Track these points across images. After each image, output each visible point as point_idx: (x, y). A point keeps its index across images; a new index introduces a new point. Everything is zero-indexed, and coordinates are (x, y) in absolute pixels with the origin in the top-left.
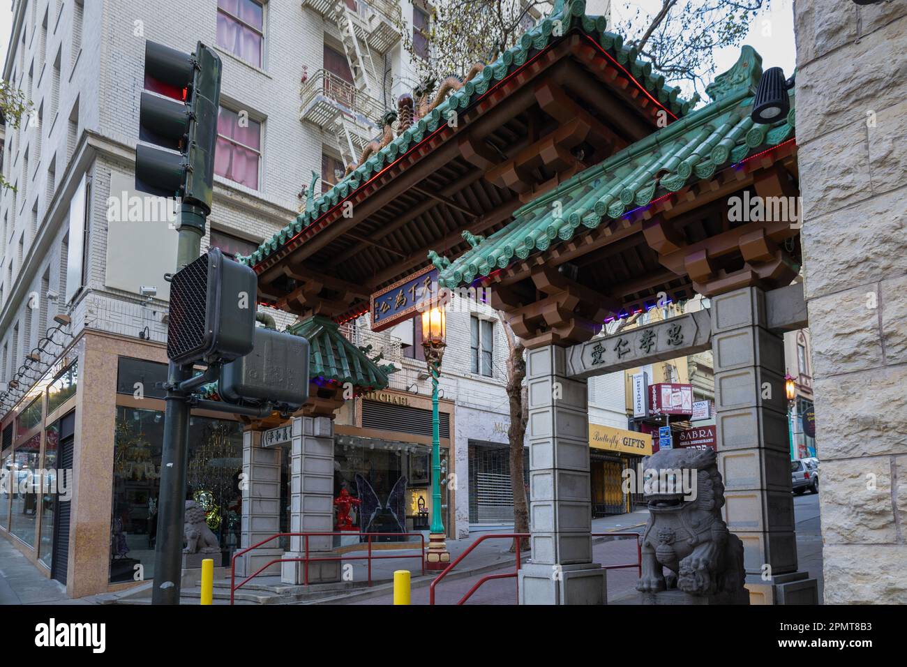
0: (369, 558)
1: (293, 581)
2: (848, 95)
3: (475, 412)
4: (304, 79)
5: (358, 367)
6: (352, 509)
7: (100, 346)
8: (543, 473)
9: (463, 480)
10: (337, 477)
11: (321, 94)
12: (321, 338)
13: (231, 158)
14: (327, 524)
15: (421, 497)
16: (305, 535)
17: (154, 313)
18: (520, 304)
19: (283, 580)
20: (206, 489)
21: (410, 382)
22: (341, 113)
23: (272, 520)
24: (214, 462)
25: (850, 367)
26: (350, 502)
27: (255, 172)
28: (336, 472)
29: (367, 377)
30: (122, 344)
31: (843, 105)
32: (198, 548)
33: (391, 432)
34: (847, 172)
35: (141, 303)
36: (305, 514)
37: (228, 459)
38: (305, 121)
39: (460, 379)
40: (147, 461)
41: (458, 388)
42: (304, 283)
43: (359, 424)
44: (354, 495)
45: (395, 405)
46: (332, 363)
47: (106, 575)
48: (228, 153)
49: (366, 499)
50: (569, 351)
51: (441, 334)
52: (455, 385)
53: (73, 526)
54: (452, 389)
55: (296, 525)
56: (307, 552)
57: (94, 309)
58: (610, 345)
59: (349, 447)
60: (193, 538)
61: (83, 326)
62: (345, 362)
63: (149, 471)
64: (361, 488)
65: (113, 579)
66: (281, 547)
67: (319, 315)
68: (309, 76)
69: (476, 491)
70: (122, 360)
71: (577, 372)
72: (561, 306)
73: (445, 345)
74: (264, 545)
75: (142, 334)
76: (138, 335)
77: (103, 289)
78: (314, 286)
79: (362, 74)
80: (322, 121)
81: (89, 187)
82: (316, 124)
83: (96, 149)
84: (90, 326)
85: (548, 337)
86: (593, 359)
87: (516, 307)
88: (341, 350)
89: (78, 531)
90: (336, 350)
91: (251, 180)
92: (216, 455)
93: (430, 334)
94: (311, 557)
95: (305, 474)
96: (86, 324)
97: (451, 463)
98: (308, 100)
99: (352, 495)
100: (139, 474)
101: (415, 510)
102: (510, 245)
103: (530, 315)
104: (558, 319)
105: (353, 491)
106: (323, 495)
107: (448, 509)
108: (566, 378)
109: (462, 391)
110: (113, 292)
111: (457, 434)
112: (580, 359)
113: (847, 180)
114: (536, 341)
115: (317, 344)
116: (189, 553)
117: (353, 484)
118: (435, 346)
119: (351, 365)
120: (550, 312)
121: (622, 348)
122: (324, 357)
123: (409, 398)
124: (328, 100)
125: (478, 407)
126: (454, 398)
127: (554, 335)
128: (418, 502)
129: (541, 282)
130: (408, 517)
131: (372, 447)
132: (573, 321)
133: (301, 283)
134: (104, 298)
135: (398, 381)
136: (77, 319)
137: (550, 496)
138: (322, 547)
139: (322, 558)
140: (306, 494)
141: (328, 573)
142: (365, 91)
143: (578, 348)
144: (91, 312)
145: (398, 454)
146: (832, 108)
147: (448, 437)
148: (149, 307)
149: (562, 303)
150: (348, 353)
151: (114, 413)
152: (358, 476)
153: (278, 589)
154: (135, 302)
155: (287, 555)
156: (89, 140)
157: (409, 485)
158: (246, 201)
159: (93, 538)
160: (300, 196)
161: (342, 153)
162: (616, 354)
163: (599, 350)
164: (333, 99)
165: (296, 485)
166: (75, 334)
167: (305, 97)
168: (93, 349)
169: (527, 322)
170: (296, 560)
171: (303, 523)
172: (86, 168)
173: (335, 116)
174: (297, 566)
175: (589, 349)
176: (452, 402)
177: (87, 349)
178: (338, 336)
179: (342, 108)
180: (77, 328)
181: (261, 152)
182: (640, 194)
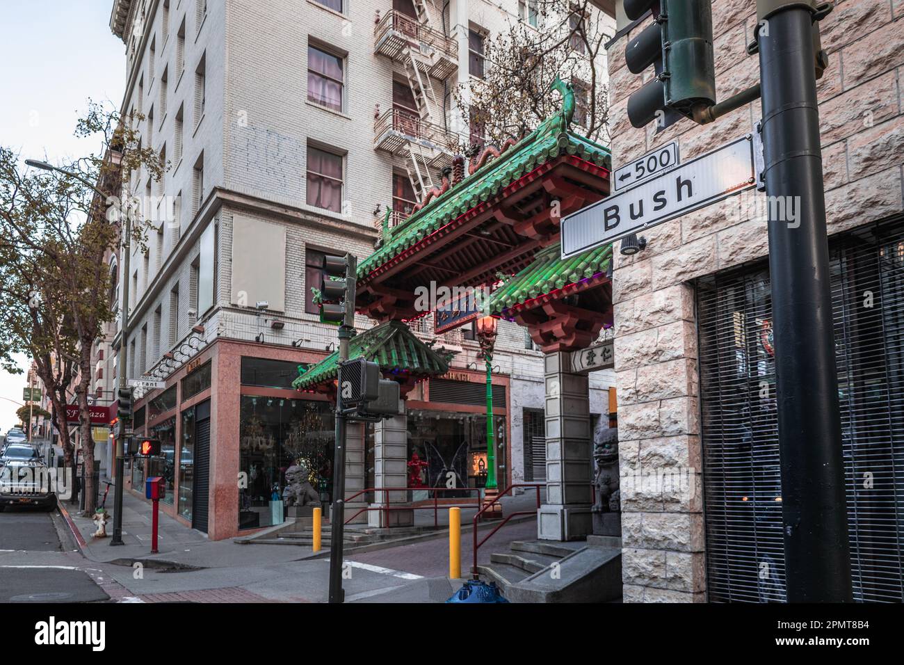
0: (436, 508)
1: (377, 525)
2: (628, 288)
3: (529, 384)
4: (377, 116)
5: (425, 359)
6: (421, 471)
7: (228, 350)
8: (554, 441)
9: (519, 443)
10: (410, 444)
11: (391, 129)
12: (396, 338)
13: (320, 188)
14: (402, 482)
15: (481, 460)
16: (386, 490)
17: (266, 320)
18: (538, 322)
19: (370, 525)
20: (304, 456)
21: (470, 360)
22: (408, 142)
23: (359, 480)
24: (311, 435)
25: (628, 403)
26: (420, 464)
27: (338, 197)
28: (409, 440)
29: (432, 366)
30: (243, 347)
31: (627, 291)
32: (305, 502)
33: (454, 405)
34: (627, 320)
35: (256, 314)
36: (386, 474)
37: (320, 432)
38: (379, 150)
39: (514, 356)
40: (260, 436)
41: (513, 363)
42: (382, 297)
43: (426, 399)
44: (424, 459)
45: (457, 382)
46: (405, 358)
47: (236, 524)
48: (317, 185)
49: (433, 462)
50: (573, 355)
51: (493, 326)
52: (510, 360)
53: (212, 487)
54: (508, 365)
55: (379, 482)
56: (388, 503)
57: (224, 322)
58: (599, 352)
59: (419, 417)
60: (301, 494)
61: (216, 336)
62: (415, 355)
63: (261, 443)
64: (429, 453)
65: (241, 527)
66: (366, 501)
67: (394, 319)
68: (382, 113)
69: (531, 453)
70: (243, 358)
71: (578, 370)
72: (565, 325)
73: (496, 334)
74: (353, 500)
75: (258, 339)
76: (254, 340)
77: (229, 306)
78: (390, 299)
79: (425, 105)
80: (393, 149)
81: (216, 227)
82: (387, 151)
83: (222, 199)
84: (221, 335)
85: (557, 346)
86: (587, 361)
87: (535, 323)
88: (412, 346)
89: (217, 490)
90: (407, 347)
91: (336, 205)
92: (311, 429)
93: (484, 326)
94: (391, 507)
95: (386, 444)
96: (219, 334)
97: (508, 429)
98: (381, 134)
99: (421, 459)
100: (254, 446)
101: (477, 471)
102: (525, 289)
103: (546, 330)
104: (564, 334)
105: (423, 456)
106: (399, 459)
107: (505, 470)
108: (570, 374)
109: (516, 366)
110: (235, 308)
111: (513, 403)
112: (580, 361)
113: (627, 324)
114: (550, 348)
115: (393, 343)
116: (298, 505)
117: (422, 449)
118: (488, 335)
119: (420, 358)
120: (557, 329)
121: (606, 354)
122: (399, 353)
123: (469, 375)
124: (397, 133)
125: (532, 379)
126: (509, 372)
127: (561, 345)
128: (479, 464)
129: (549, 310)
130: (470, 477)
131: (438, 417)
132: (574, 334)
133: (380, 297)
134: (230, 313)
135: (459, 361)
136: (210, 329)
137: (559, 457)
138: (399, 500)
139: (399, 507)
140: (387, 459)
141: (404, 519)
142: (428, 119)
143: (578, 354)
144: (221, 324)
145: (461, 422)
146: (623, 292)
147: (505, 407)
148: (262, 317)
149: (566, 322)
150: (417, 348)
151: (237, 400)
152: (427, 443)
153: (367, 531)
154: (252, 313)
155: (373, 506)
156: (218, 194)
157: (471, 449)
158: (333, 224)
159: (227, 496)
160: (375, 213)
161: (409, 173)
162: (602, 358)
163: (591, 356)
164: (401, 131)
165: (379, 452)
166: (209, 341)
167: (378, 130)
168: (225, 353)
169: (542, 335)
170: (380, 509)
171: (384, 482)
172: (213, 213)
173: (403, 144)
174: (380, 513)
175: (585, 354)
176: (507, 376)
177: (219, 353)
178: (409, 336)
179: (409, 137)
180: (211, 336)
181: (344, 181)
182: (602, 265)
